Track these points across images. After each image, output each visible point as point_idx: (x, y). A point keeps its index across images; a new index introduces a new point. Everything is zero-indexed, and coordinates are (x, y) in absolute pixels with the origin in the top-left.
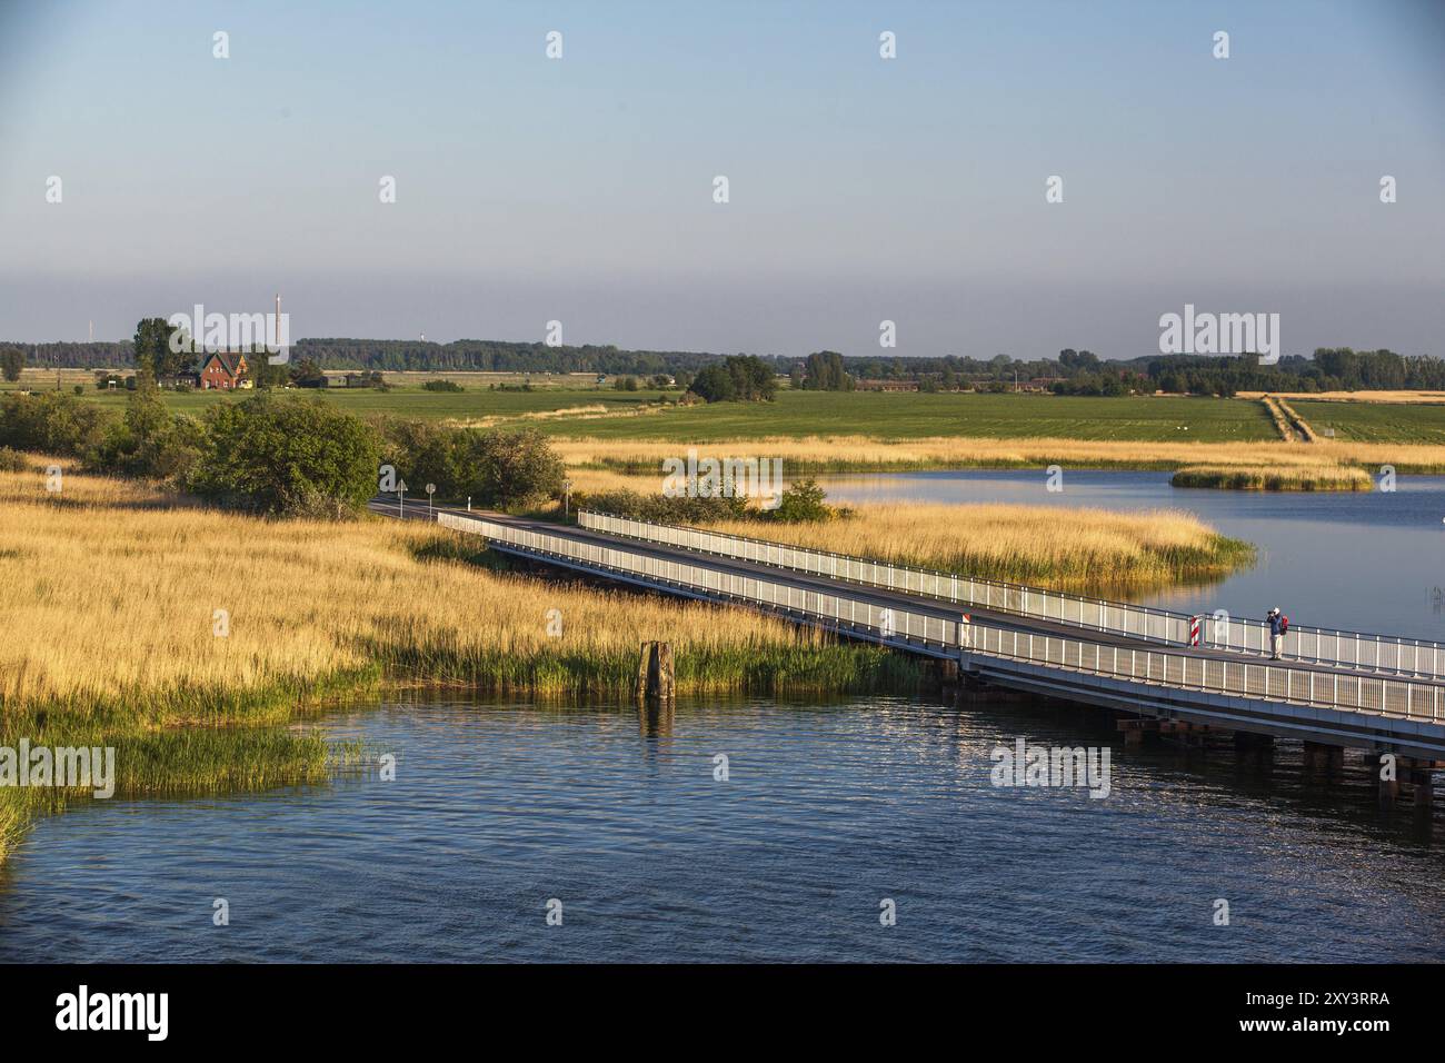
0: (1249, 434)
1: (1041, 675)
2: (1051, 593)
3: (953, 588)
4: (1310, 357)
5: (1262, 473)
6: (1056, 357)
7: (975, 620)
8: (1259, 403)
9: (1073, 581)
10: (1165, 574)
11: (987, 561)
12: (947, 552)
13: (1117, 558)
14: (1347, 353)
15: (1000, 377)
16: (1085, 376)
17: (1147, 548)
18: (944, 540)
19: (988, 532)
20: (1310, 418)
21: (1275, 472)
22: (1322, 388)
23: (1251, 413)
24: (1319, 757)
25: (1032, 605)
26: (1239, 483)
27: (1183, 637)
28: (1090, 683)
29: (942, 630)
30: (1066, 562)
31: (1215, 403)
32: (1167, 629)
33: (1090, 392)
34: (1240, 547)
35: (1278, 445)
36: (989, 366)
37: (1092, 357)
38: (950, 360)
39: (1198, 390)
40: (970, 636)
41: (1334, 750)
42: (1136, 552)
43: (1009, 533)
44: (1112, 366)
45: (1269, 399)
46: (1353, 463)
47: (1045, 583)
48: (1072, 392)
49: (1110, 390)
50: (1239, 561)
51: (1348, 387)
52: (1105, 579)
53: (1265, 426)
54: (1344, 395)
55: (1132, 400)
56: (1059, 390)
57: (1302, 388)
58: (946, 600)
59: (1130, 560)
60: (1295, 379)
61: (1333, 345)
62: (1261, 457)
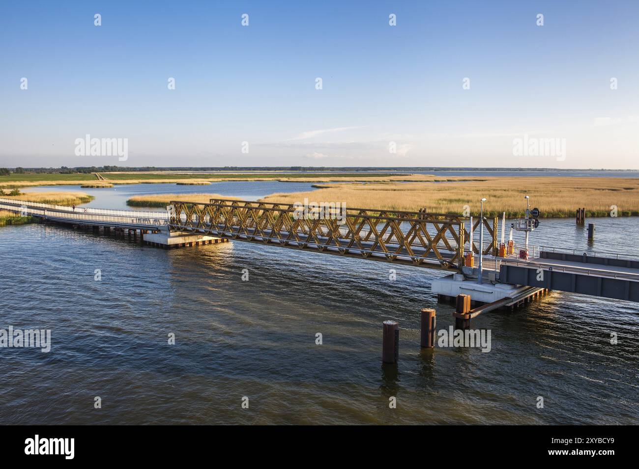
0: (93, 179)
1: (59, 218)
2: (61, 206)
3: (44, 206)
4: (103, 167)
5: (96, 185)
6: (60, 168)
7: (48, 210)
8: (95, 174)
9: (65, 203)
10: (80, 201)
11: (49, 201)
12: (42, 200)
13: (72, 200)
14: (109, 166)
15: (51, 171)
16: (66, 170)
17: (77, 198)
18: (42, 197)
19: (50, 196)
20: (103, 176)
21: (98, 185)
22: (105, 172)
23: (94, 176)
24: (107, 229)
25: (57, 207)
26: (92, 187)
27: (83, 211)
28: (68, 220)
29: (42, 213)
30: (63, 201)
31: (88, 174)
32: (81, 210)
33: (67, 173)
34: (92, 197)
35: (98, 181)
36: (49, 169)
37: (66, 168)
38: (42, 168)
39: (85, 172)
40: (47, 213)
41: (109, 228)
42: (75, 198)
43: (54, 196)
44: (70, 169)
45: (96, 174)
46: (110, 183)
47: (60, 204)
48: (64, 173)
49: (70, 173)
50: (92, 199)
51: (109, 171)
52: (70, 203)
53: (96, 178)
54: (109, 173)
55: (74, 174)
56: (61, 173)
57: (102, 172)
58: (43, 208)
59: (74, 200)
60: (101, 170)
61: (107, 165)
62: (96, 183)
